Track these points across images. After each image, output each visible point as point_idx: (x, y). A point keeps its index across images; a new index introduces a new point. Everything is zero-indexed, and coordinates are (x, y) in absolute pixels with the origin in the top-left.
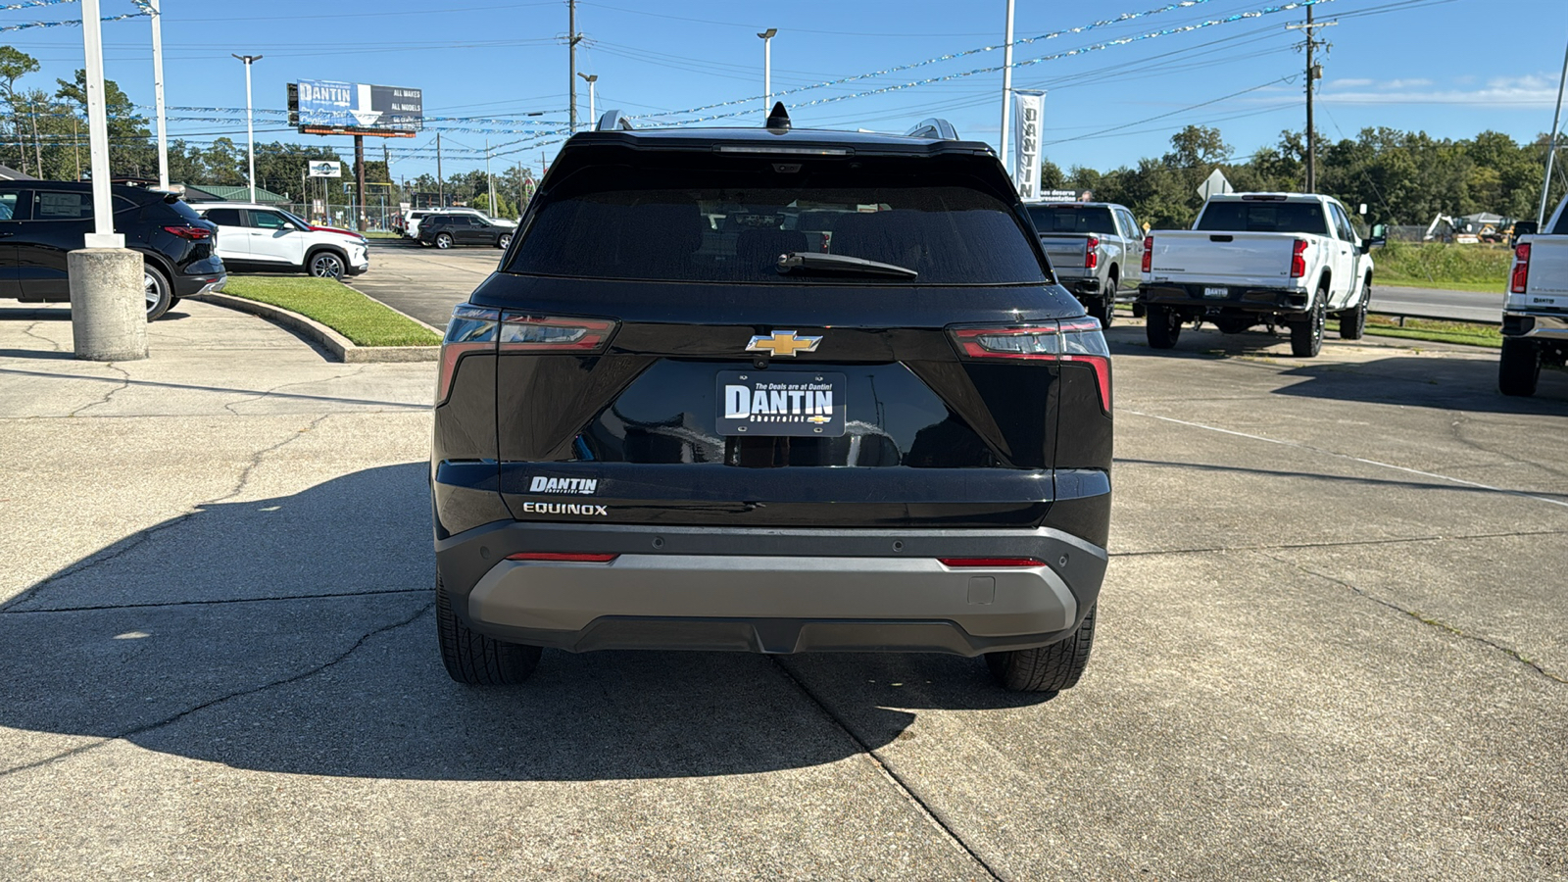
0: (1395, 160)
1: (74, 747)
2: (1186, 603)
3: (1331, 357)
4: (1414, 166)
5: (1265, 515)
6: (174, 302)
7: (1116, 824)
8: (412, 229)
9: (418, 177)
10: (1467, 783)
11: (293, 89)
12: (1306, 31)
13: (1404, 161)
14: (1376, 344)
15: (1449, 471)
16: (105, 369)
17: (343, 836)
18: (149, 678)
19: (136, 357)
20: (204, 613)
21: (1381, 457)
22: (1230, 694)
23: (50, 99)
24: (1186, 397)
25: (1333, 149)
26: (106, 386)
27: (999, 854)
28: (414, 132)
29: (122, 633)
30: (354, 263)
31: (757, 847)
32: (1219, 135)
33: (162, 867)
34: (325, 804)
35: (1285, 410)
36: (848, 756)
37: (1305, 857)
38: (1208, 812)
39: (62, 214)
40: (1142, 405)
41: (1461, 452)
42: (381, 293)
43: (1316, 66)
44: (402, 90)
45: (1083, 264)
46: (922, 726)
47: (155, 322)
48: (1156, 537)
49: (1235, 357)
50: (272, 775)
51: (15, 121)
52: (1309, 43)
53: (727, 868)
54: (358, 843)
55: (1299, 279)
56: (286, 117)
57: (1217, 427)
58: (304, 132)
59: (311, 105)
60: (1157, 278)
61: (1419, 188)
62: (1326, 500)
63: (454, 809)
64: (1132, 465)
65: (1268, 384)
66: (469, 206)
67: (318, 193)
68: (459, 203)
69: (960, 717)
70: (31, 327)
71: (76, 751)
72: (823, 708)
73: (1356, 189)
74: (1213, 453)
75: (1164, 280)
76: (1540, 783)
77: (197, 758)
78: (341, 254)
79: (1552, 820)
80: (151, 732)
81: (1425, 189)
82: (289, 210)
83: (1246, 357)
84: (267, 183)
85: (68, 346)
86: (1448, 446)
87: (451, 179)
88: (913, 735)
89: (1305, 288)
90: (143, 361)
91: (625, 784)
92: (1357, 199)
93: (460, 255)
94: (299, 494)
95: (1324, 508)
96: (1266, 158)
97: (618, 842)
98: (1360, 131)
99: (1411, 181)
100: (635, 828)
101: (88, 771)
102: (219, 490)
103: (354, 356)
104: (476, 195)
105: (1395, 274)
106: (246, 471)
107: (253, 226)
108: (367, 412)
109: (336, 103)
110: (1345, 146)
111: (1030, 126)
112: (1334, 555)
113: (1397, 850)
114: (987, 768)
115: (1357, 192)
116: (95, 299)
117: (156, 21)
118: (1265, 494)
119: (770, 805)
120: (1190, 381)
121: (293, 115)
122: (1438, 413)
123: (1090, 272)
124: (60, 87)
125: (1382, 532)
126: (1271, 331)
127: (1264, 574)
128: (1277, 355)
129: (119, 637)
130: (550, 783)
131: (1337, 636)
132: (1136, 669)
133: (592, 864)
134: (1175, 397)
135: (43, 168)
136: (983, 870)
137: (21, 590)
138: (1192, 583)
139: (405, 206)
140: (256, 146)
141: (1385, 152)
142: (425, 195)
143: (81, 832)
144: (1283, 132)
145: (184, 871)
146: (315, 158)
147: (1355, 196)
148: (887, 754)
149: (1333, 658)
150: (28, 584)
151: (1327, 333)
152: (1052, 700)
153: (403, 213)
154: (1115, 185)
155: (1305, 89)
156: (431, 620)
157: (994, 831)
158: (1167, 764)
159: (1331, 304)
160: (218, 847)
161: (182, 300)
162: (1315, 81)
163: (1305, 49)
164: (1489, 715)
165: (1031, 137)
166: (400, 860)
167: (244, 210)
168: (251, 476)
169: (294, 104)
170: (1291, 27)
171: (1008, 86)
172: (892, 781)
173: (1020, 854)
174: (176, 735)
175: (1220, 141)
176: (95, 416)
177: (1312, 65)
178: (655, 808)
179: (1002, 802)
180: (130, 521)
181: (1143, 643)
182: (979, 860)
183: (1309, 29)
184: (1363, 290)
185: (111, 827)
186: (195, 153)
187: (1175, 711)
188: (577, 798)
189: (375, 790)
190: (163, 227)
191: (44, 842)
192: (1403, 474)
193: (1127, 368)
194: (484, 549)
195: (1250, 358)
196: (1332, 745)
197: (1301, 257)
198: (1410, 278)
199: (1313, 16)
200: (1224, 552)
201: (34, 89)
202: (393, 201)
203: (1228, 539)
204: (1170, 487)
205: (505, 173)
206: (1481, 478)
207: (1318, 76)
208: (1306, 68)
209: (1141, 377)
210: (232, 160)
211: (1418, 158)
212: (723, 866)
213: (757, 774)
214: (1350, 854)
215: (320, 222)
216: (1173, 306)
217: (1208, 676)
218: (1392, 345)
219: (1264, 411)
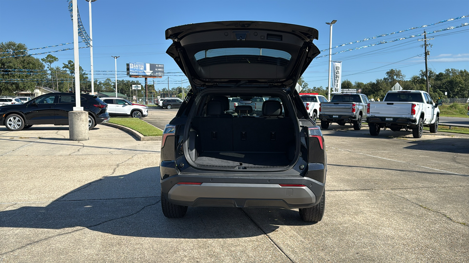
0: (457, 78)
1: (76, 230)
2: (358, 202)
3: (425, 138)
4: (463, 80)
5: (389, 181)
6: (95, 125)
7: (324, 251)
8: (161, 104)
9: (163, 89)
10: (419, 244)
11: (128, 65)
12: (424, 41)
13: (459, 79)
14: (440, 134)
15: (447, 169)
16: (78, 143)
17: (138, 249)
18: (92, 216)
19: (86, 140)
20: (105, 202)
21: (429, 166)
22: (364, 224)
23: (61, 69)
24: (377, 149)
25: (437, 76)
26: (78, 147)
27: (293, 256)
28: (162, 76)
29: (85, 206)
30: (144, 114)
31: (235, 253)
32: (401, 72)
33: (97, 254)
34: (134, 242)
35: (405, 153)
36: (260, 235)
37: (370, 259)
38: (349, 249)
39: (66, 102)
40: (363, 151)
41: (453, 165)
42: (151, 122)
43: (428, 51)
44: (158, 65)
45: (351, 111)
46: (280, 229)
47: (90, 130)
48: (356, 186)
49: (396, 138)
50: (122, 236)
51: (51, 75)
52: (425, 45)
53: (227, 257)
54: (141, 250)
55: (414, 115)
56: (126, 73)
57: (383, 157)
58: (131, 77)
59: (133, 69)
60: (371, 115)
61: (465, 87)
62: (408, 177)
63: (164, 244)
64: (355, 168)
65: (403, 146)
66: (177, 97)
67: (135, 94)
68: (174, 96)
69: (290, 227)
70: (57, 132)
71: (76, 231)
72: (256, 224)
73: (444, 87)
74: (380, 165)
75: (374, 116)
76: (439, 245)
77: (104, 232)
78: (141, 111)
79: (438, 253)
80: (93, 227)
81: (467, 87)
82: (126, 99)
83: (399, 138)
84: (120, 91)
85: (68, 137)
86: (450, 163)
87: (172, 89)
88: (277, 231)
89: (416, 118)
90: (88, 141)
91: (205, 240)
92: (445, 90)
93: (174, 111)
94: (129, 174)
95: (406, 179)
96: (416, 78)
97: (202, 251)
98: (445, 70)
99: (462, 85)
100: (206, 249)
101: (80, 235)
102: (108, 173)
103: (143, 139)
104: (179, 94)
105: (455, 113)
106: (115, 169)
107: (117, 104)
108: (146, 154)
109: (140, 69)
110: (441, 74)
111: (337, 71)
112: (404, 191)
113: (395, 258)
114: (295, 238)
115: (445, 88)
116: (75, 124)
117: (91, 49)
118: (391, 175)
119: (239, 245)
120: (380, 145)
121: (128, 72)
122: (451, 154)
123: (353, 113)
124: (64, 65)
125: (420, 185)
126: (407, 130)
127: (383, 196)
128: (409, 138)
129: (85, 207)
130: (187, 239)
131: (398, 211)
132: (340, 217)
133: (195, 255)
134: (374, 149)
135: (58, 88)
136: (289, 259)
137: (61, 196)
138: (362, 197)
139: (159, 97)
140: (117, 81)
141: (453, 76)
142: (164, 94)
143: (79, 247)
144: (421, 70)
145: (102, 255)
146: (134, 84)
147: (444, 90)
148: (270, 235)
149: (394, 216)
150: (62, 195)
151: (424, 131)
152: (316, 224)
153: (158, 99)
154: (369, 87)
155: (425, 58)
156: (160, 204)
157: (293, 252)
158: (341, 238)
159: (425, 122)
160: (109, 250)
161: (97, 124)
162: (428, 56)
163: (424, 47)
164: (432, 229)
165: (338, 75)
166: (151, 253)
167: (114, 99)
168: (117, 170)
169: (128, 69)
170: (420, 40)
171: (331, 60)
172: (270, 241)
173: (298, 256)
174: (99, 228)
175: (401, 73)
176: (76, 155)
177: (426, 51)
178: (211, 245)
179: (297, 246)
180: (86, 181)
181: (344, 211)
182: (288, 257)
183: (425, 41)
184: (436, 118)
185: (85, 246)
186: (100, 83)
187: (347, 227)
188: (193, 242)
189: (146, 239)
190: (93, 105)
191: (70, 248)
192: (433, 170)
193: (362, 141)
194: (171, 182)
195: (400, 138)
196: (387, 235)
197: (414, 109)
198: (460, 114)
199: (426, 37)
200: (374, 190)
201: (56, 66)
202: (155, 96)
203: (376, 187)
204: (364, 173)
205: (187, 87)
206: (456, 171)
207: (429, 54)
208: (425, 52)
209: (365, 144)
210: (110, 85)
211: (464, 78)
212: (226, 257)
213: (237, 238)
214: (382, 258)
215: (135, 102)
216: (377, 123)
217: (359, 219)
218: (445, 134)
219: (399, 153)
